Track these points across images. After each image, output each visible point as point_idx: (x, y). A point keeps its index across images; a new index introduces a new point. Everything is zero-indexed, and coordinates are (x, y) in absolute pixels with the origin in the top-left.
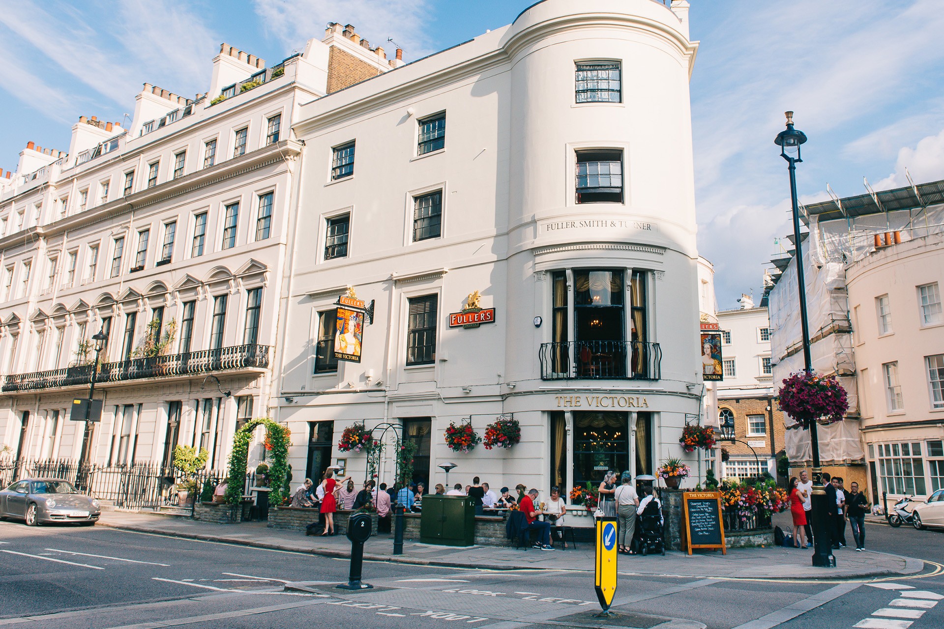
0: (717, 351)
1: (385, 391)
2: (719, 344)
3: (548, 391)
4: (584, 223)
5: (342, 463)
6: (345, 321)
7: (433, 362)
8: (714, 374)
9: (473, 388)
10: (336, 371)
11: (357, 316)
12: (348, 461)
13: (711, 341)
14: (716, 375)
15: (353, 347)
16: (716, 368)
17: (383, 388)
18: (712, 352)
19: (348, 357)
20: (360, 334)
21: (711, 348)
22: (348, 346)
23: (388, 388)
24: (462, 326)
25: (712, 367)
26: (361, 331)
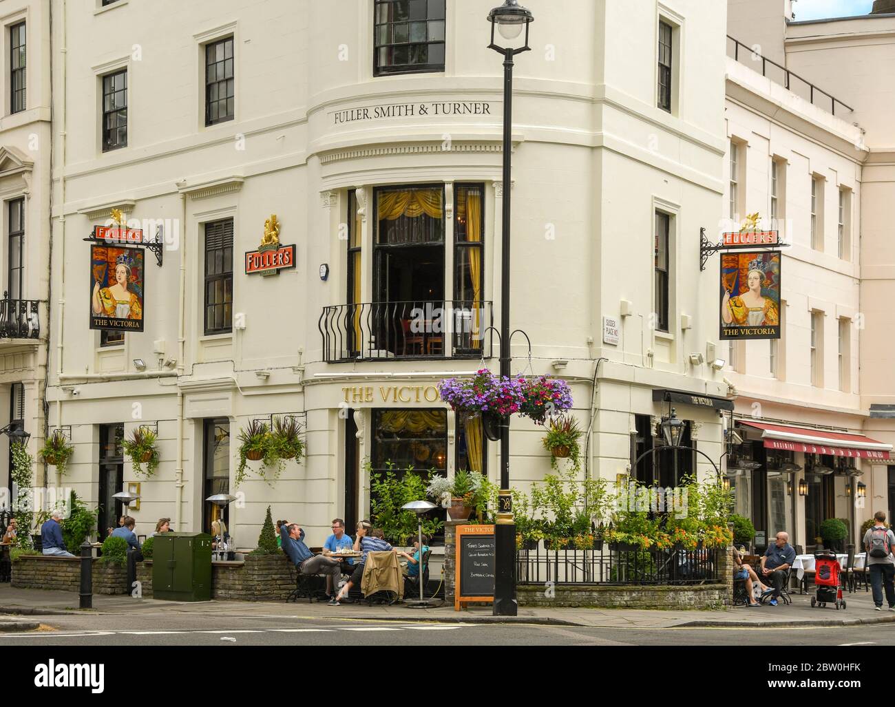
0: (772, 282)
1: (176, 376)
2: (775, 270)
3: (334, 379)
4: (379, 111)
5: (134, 490)
6: (108, 266)
7: (229, 330)
8: (764, 326)
9: (272, 373)
10: (123, 343)
11: (130, 255)
12: (143, 485)
13: (761, 264)
14: (767, 327)
15: (128, 306)
16: (769, 314)
17: (175, 371)
18: (762, 285)
19: (118, 323)
20: (140, 285)
21: (762, 277)
22: (118, 306)
23: (181, 371)
24: (259, 272)
25: (761, 314)
26: (140, 279)
